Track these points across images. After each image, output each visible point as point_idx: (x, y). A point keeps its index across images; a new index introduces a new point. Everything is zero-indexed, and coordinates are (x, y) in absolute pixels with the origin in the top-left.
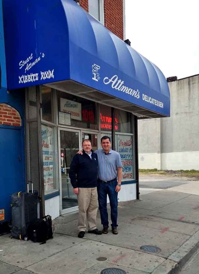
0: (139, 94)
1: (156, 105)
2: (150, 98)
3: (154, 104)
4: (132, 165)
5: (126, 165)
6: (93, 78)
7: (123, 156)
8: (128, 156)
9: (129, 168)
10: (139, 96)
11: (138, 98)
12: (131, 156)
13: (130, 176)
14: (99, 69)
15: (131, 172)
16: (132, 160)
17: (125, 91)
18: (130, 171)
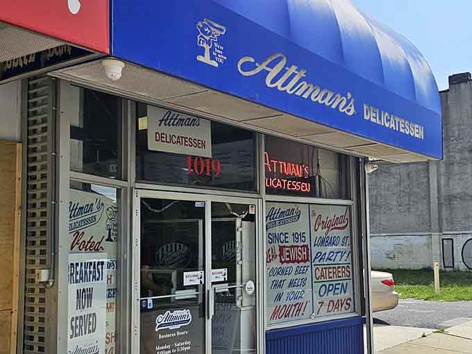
0: (351, 103)
1: (402, 130)
2: (387, 114)
3: (397, 129)
4: (351, 277)
5: (335, 279)
6: (200, 58)
7: (327, 256)
8: (340, 254)
9: (343, 284)
10: (353, 108)
11: (351, 113)
12: (346, 255)
13: (345, 305)
14: (223, 33)
15: (348, 294)
16: (350, 266)
17: (310, 95)
18: (345, 292)
